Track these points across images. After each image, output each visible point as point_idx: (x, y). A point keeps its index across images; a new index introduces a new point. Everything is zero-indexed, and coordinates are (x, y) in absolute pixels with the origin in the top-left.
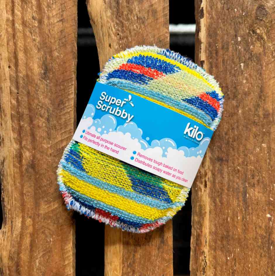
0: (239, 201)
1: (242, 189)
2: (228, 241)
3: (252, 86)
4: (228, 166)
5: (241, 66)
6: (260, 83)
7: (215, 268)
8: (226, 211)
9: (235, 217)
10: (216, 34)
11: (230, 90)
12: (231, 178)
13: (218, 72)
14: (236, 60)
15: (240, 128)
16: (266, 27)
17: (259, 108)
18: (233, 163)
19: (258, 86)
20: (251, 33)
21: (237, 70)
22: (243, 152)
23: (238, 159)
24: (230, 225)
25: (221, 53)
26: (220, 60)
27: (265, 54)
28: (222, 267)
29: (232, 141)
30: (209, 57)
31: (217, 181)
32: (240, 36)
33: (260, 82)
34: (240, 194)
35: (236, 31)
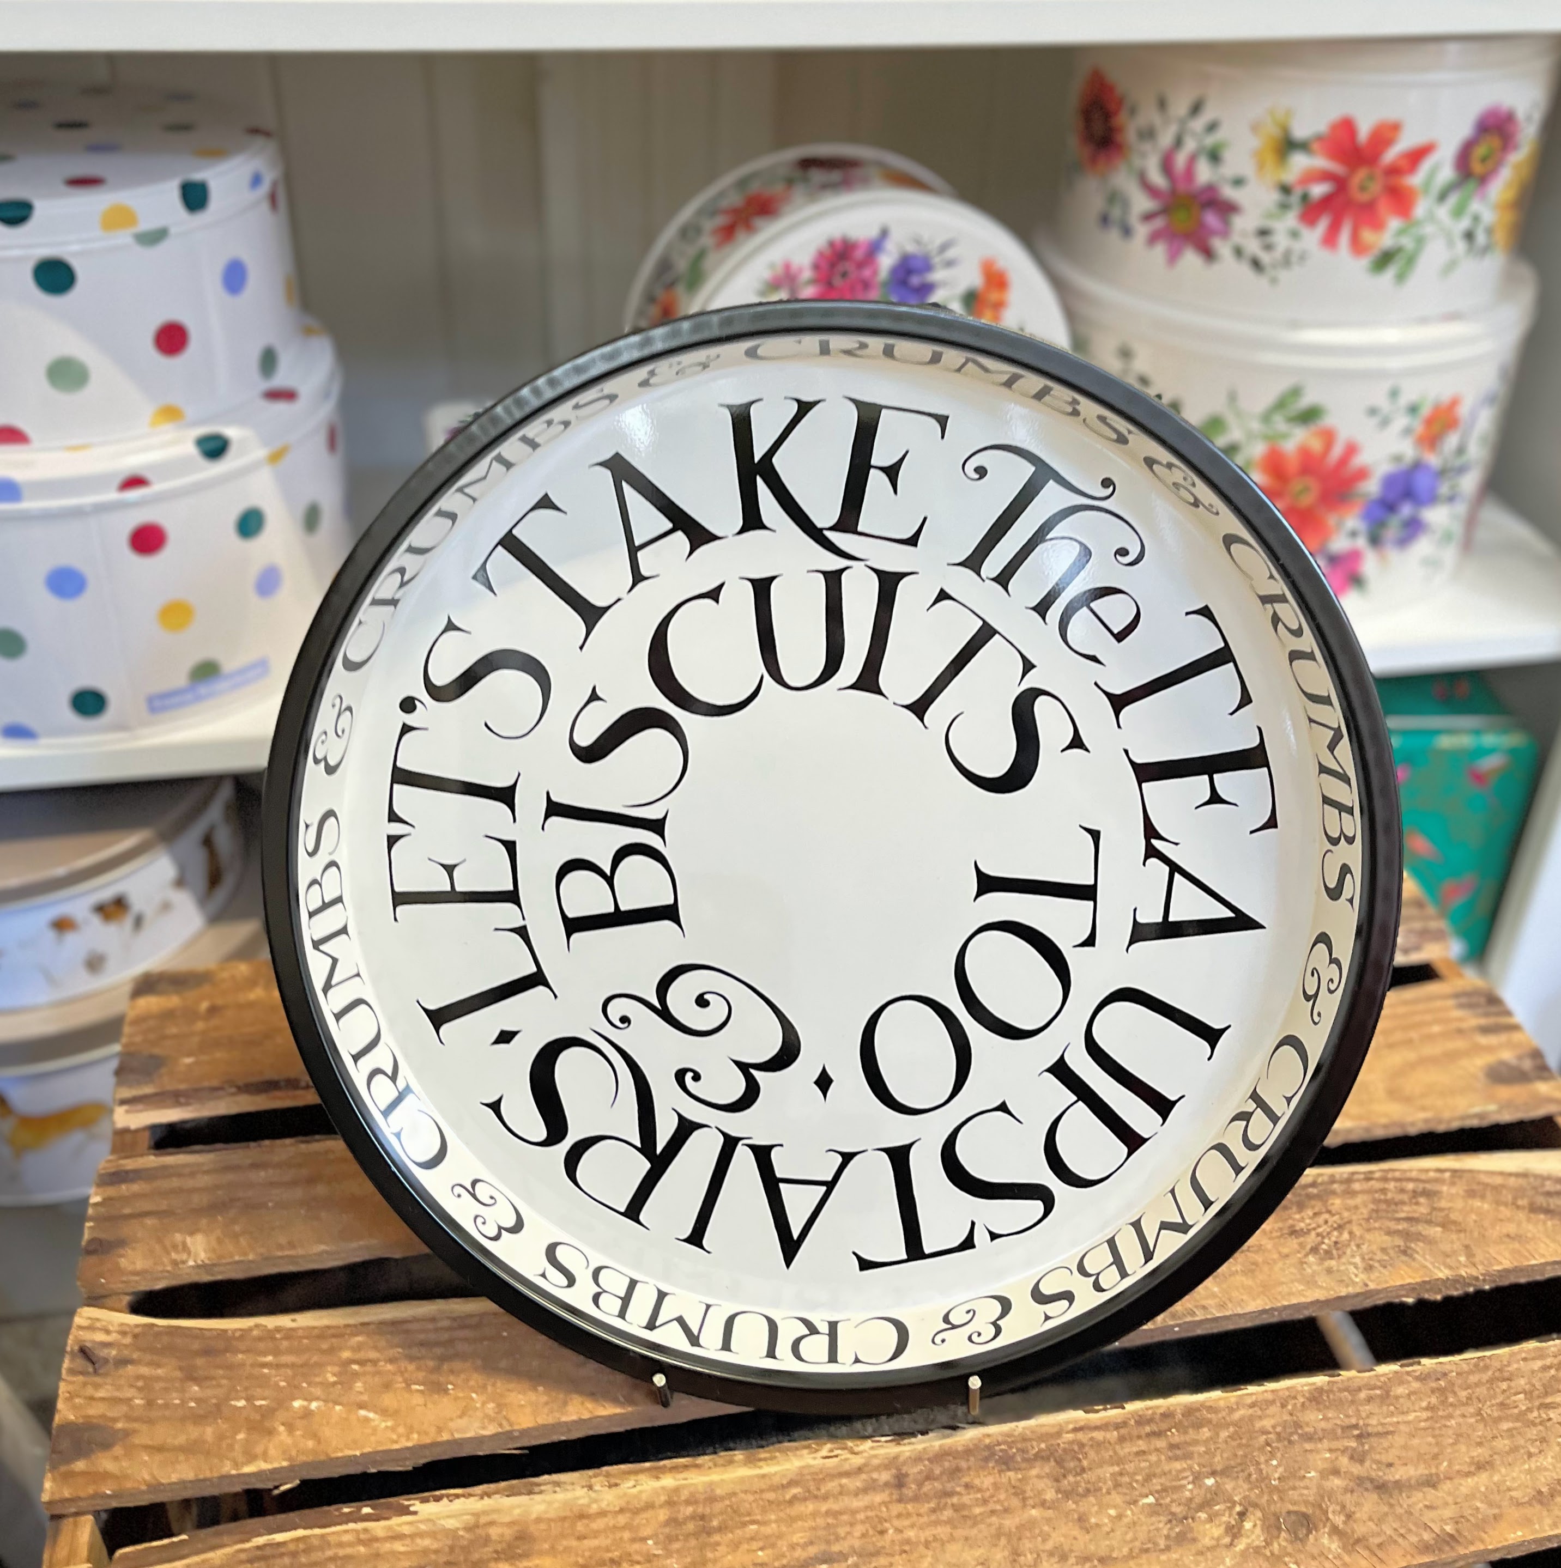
0: (804, 1546)
1: (836, 1548)
2: (696, 1535)
3: (1108, 1533)
4: (890, 1502)
5: (1147, 1496)
6: (1121, 1551)
7: (622, 1511)
8: (773, 1517)
9: (761, 1544)
10: (1198, 1426)
11: (1079, 1478)
12: (861, 1516)
13: (1109, 1443)
14: (1156, 1484)
15: (994, 1519)
16: (1268, 1543)
17: (1059, 1562)
18: (899, 1516)
19: (1112, 1549)
20: (1238, 1508)
21: (1134, 1488)
22: (935, 1539)
23: (912, 1526)
24: (739, 1532)
25: (1161, 1443)
26: (1142, 1445)
27: (1200, 1553)
28: (627, 1527)
29: (953, 1505)
30: (1137, 1418)
31: (844, 1481)
32: (1216, 1482)
33: (1125, 1551)
34: (823, 1547)
35: (1225, 1472)
